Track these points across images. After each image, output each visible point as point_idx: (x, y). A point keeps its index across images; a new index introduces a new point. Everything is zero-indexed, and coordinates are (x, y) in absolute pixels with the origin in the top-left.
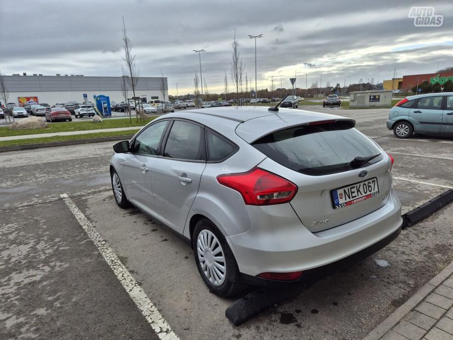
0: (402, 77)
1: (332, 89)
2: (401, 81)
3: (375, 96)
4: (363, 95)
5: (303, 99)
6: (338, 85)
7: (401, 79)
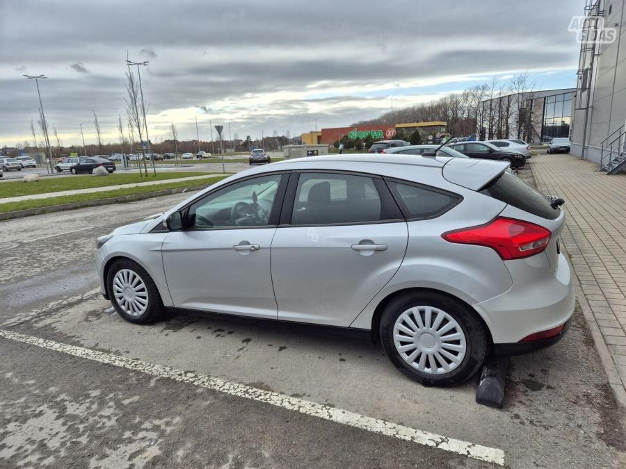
0: (320, 130)
1: (241, 143)
2: (320, 134)
3: (313, 151)
4: (298, 149)
5: (210, 154)
6: (248, 137)
7: (319, 132)
